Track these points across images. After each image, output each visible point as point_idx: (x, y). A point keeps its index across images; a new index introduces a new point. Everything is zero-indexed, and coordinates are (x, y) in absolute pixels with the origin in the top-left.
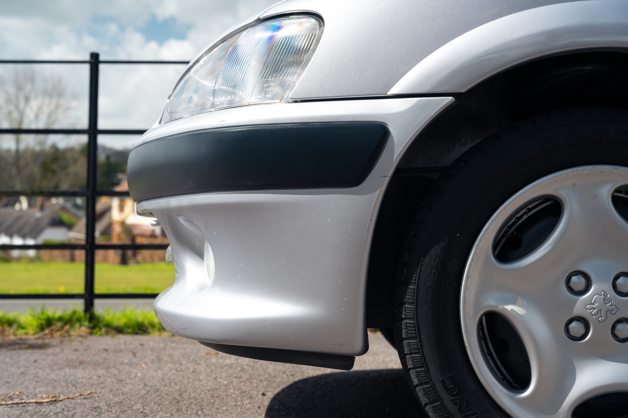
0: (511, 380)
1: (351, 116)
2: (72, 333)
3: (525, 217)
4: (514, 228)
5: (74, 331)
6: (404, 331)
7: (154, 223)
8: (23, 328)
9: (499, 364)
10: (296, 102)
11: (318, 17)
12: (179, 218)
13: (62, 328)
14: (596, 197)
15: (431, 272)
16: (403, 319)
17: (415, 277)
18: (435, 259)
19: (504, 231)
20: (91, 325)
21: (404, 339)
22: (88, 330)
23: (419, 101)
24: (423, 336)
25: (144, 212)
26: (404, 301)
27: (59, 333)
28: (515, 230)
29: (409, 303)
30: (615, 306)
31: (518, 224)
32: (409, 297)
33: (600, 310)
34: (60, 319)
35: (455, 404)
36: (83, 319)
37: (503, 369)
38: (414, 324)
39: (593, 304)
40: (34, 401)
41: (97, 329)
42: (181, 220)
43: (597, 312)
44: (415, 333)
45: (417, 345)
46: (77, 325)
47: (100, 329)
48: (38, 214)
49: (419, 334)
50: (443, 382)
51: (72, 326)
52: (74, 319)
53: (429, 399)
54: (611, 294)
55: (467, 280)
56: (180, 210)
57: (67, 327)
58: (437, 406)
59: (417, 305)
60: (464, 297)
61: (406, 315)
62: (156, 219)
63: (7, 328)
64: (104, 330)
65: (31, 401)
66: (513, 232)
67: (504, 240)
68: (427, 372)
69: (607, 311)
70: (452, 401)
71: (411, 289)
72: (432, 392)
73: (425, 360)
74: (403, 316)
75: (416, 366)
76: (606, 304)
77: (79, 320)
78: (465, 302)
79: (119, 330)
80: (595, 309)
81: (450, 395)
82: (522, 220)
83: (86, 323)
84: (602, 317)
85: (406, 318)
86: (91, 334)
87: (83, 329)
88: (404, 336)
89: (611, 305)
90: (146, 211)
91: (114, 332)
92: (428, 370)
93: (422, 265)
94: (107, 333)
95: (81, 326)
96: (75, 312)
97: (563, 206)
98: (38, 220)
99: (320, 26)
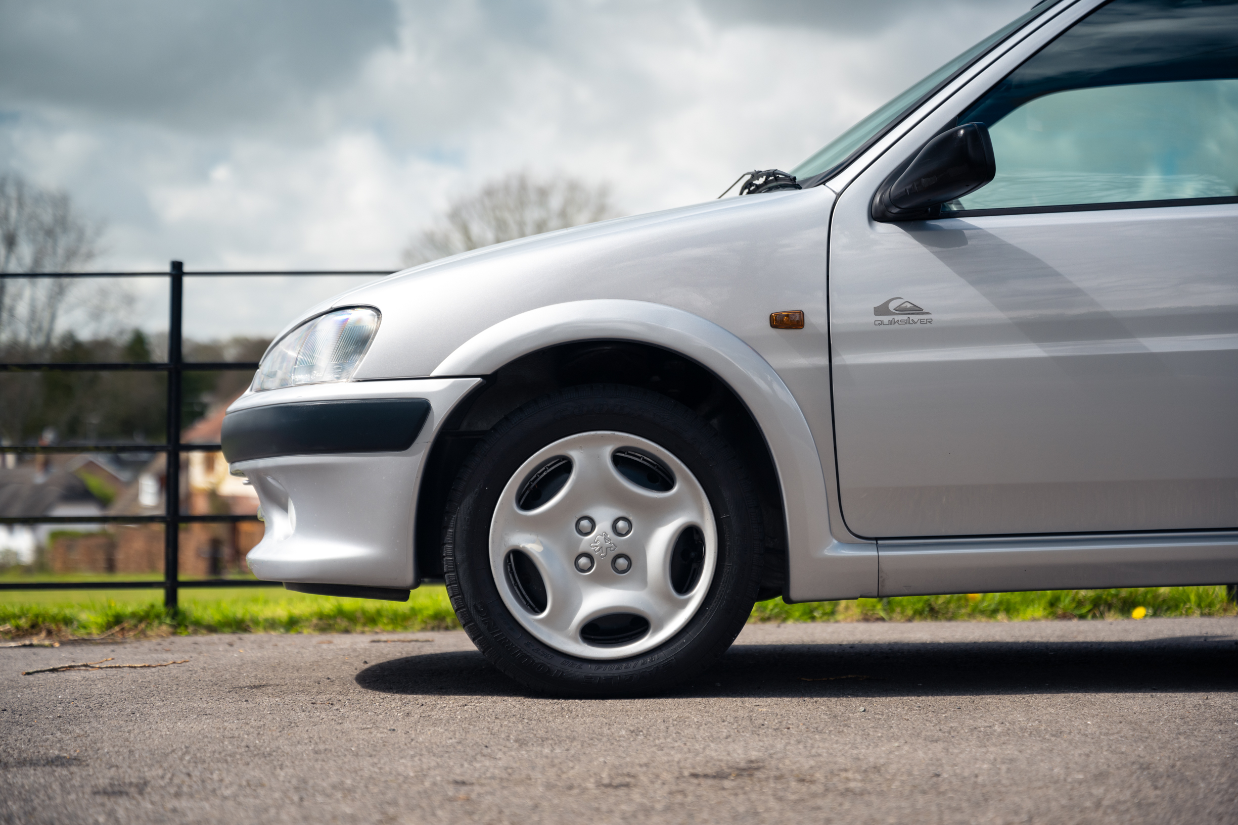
0: (534, 606)
1: (400, 394)
2: (149, 633)
3: (545, 474)
4: (535, 482)
5: (152, 630)
6: (445, 566)
7: (246, 482)
8: (84, 627)
9: (524, 593)
10: (359, 381)
11: (377, 311)
12: (268, 478)
13: (136, 626)
14: (599, 457)
15: (465, 518)
16: (444, 557)
17: (452, 522)
18: (469, 507)
19: (527, 485)
20: (174, 623)
21: (446, 573)
22: (170, 630)
23: (454, 381)
24: (460, 570)
25: (237, 472)
26: (445, 542)
27: (132, 634)
28: (537, 484)
29: (449, 544)
30: (614, 545)
31: (538, 479)
32: (448, 538)
33: (602, 547)
34: (134, 615)
35: (486, 624)
36: (163, 616)
37: (527, 597)
38: (452, 560)
39: (596, 542)
40: (128, 665)
41: (182, 628)
42: (270, 479)
43: (600, 549)
44: (453, 568)
45: (455, 577)
46: (156, 623)
47: (186, 627)
48: (39, 478)
49: (456, 568)
50: (475, 606)
51: (149, 624)
52: (152, 615)
53: (465, 620)
54: (611, 535)
55: (494, 524)
56: (267, 471)
57: (143, 626)
58: (471, 626)
59: (454, 545)
60: (492, 538)
61: (446, 553)
62: (247, 479)
63: (63, 628)
64: (191, 629)
65: (125, 665)
66: (535, 486)
67: (528, 492)
68: (463, 598)
69: (607, 548)
70: (483, 621)
71: (450, 532)
72: (467, 615)
73: (461, 589)
74: (444, 555)
75: (455, 594)
76: (606, 542)
77: (158, 616)
78: (493, 542)
79: (212, 629)
80: (597, 546)
81: (481, 616)
82: (542, 476)
83: (168, 621)
84: (603, 553)
85: (447, 556)
86: (174, 634)
87: (164, 628)
88: (445, 570)
89: (610, 543)
90: (239, 472)
91: (204, 631)
92: (464, 597)
93: (458, 512)
94: (195, 632)
95: (161, 624)
96: (153, 606)
97: (573, 464)
98: (39, 490)
99: (378, 318)
